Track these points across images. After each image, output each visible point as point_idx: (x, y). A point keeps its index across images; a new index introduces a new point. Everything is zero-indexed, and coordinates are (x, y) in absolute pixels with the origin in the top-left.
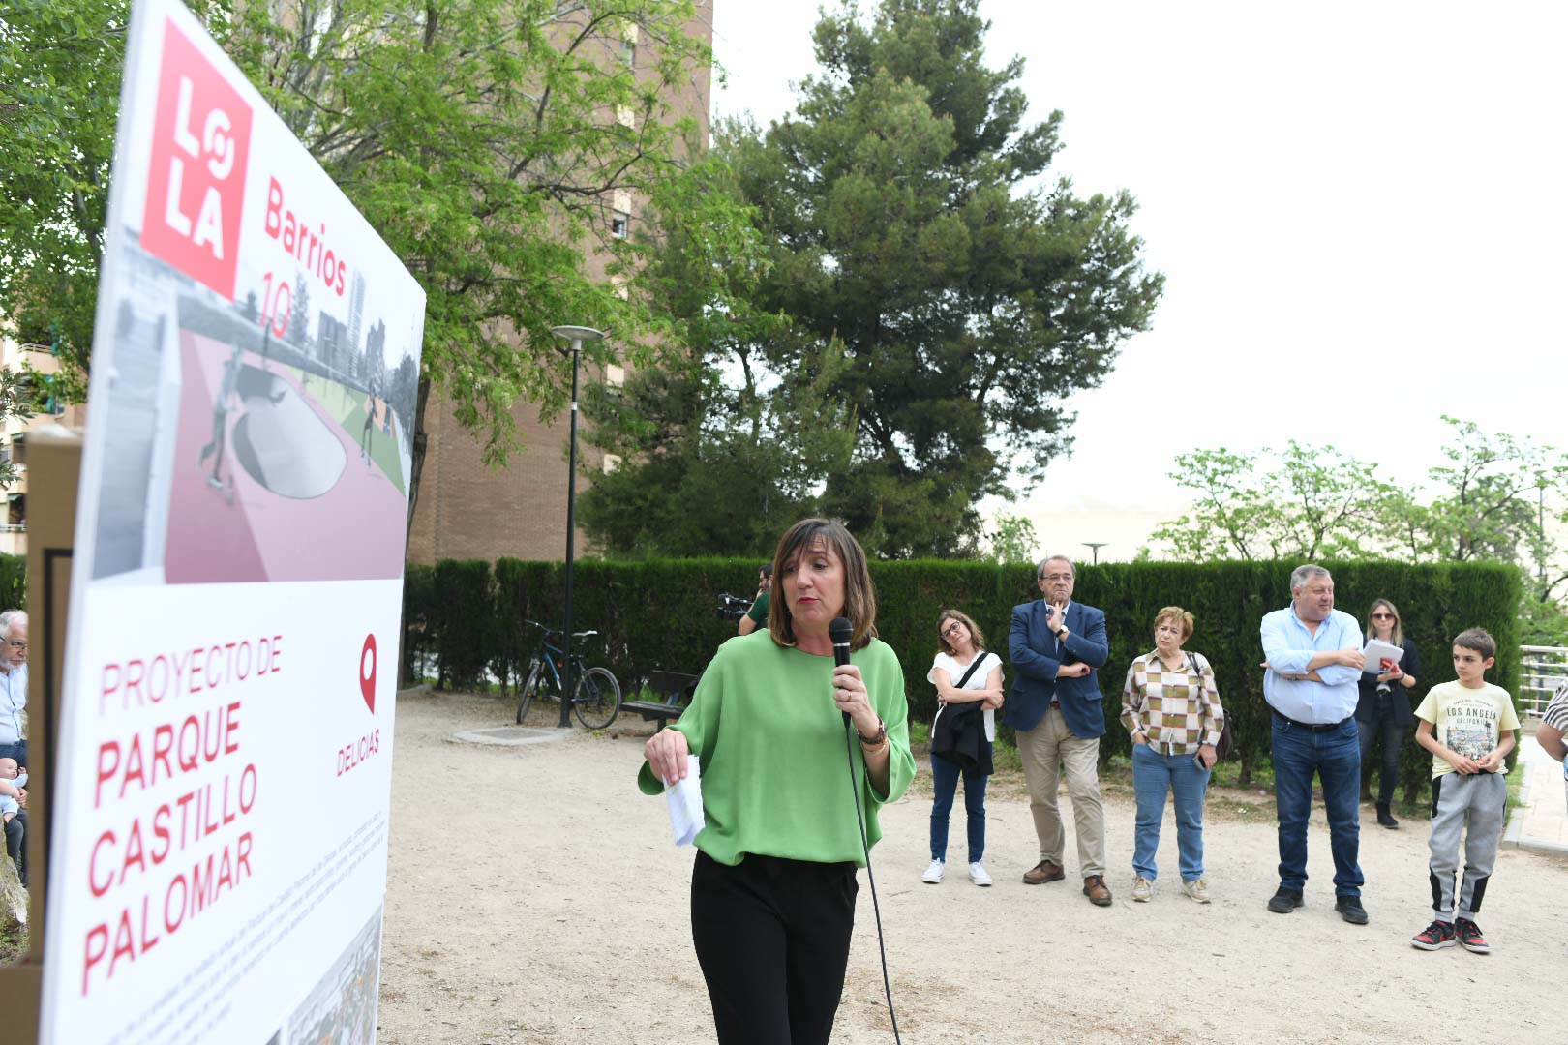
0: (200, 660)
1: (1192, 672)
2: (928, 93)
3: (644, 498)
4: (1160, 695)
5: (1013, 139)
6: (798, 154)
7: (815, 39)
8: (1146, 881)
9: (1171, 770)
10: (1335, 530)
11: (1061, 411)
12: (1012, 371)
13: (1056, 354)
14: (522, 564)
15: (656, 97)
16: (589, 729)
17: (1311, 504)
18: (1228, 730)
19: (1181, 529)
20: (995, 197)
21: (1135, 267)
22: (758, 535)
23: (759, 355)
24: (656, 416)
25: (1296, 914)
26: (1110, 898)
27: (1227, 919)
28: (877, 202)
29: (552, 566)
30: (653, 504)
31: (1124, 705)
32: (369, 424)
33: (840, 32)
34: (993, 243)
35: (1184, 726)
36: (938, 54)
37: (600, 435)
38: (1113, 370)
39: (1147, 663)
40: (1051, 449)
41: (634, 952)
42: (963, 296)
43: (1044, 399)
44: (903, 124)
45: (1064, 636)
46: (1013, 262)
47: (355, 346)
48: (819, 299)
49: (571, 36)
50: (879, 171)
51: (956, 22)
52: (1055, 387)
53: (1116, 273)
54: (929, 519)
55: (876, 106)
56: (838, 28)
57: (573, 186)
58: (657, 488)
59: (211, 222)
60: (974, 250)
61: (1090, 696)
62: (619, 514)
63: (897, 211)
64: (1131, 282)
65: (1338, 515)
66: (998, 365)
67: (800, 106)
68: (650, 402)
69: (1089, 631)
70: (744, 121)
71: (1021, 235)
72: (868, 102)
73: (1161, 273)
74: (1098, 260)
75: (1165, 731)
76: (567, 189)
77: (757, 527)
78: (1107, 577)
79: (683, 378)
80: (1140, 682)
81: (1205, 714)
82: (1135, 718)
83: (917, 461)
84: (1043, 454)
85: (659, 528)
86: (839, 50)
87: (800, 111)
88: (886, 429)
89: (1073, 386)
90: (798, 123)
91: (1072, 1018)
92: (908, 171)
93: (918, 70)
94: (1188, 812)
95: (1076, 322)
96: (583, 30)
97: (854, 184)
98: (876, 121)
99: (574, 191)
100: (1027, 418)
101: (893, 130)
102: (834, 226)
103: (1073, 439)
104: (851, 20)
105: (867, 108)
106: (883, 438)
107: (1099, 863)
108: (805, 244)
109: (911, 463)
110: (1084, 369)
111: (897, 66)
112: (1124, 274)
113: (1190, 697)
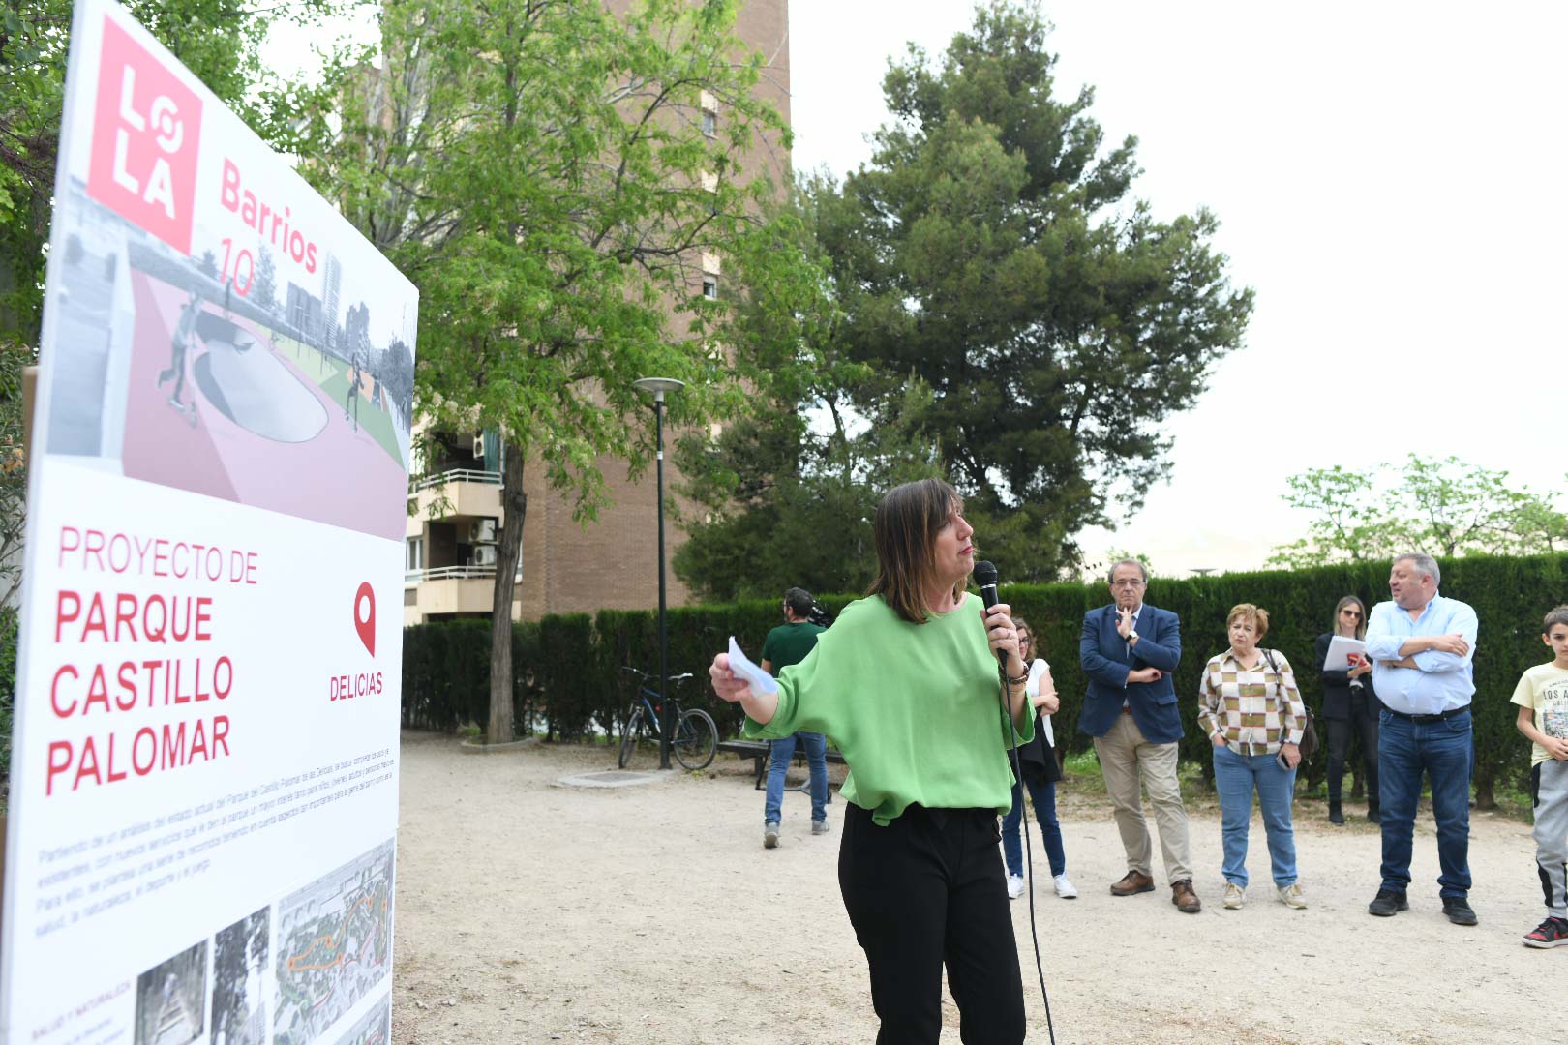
0: (163, 550)
1: (1269, 670)
2: (998, 130)
3: (742, 548)
4: (1237, 695)
5: (1089, 170)
6: (876, 203)
7: (885, 90)
8: (1236, 887)
9: (1254, 772)
10: (1466, 544)
11: (1157, 436)
12: (1103, 399)
13: (1147, 378)
14: (620, 615)
15: (728, 157)
16: (689, 770)
17: (1438, 519)
18: (1312, 727)
19: (1299, 552)
20: (1073, 228)
21: (1221, 284)
22: (854, 576)
23: (846, 401)
24: (749, 467)
25: (1400, 917)
26: (1198, 903)
27: (1323, 923)
28: (953, 240)
29: (649, 614)
30: (751, 553)
31: (1201, 707)
32: (353, 392)
33: (909, 80)
34: (1074, 272)
35: (1263, 725)
36: (1006, 92)
37: (695, 490)
38: (1206, 389)
39: (1222, 663)
40: (1149, 476)
41: (708, 960)
42: (1048, 327)
43: (1138, 424)
44: (974, 165)
45: (1133, 642)
46: (1095, 289)
47: (333, 320)
48: (902, 341)
49: (644, 107)
50: (953, 211)
51: (1023, 60)
52: (1148, 412)
53: (1202, 292)
54: (1025, 552)
55: (949, 149)
56: (907, 76)
57: (652, 247)
58: (752, 536)
59: (161, 186)
60: (1053, 282)
61: (1162, 701)
62: (718, 565)
63: (975, 250)
64: (1220, 300)
65: (1468, 528)
66: (1089, 393)
67: (875, 156)
68: (743, 453)
69: (1160, 634)
70: (821, 174)
71: (1101, 263)
72: (940, 145)
73: (1250, 288)
74: (1183, 280)
75: (1244, 731)
76: (646, 251)
77: (852, 569)
78: (1196, 591)
79: (771, 427)
80: (1215, 682)
81: (1285, 711)
82: (1213, 719)
83: (1013, 497)
84: (1142, 481)
85: (756, 576)
86: (909, 98)
87: (875, 161)
88: (979, 466)
89: (1167, 409)
90: (873, 172)
91: (1144, 1014)
92: (984, 208)
93: (988, 109)
94: (1275, 814)
95: (1165, 344)
96: (655, 99)
97: (932, 226)
98: (948, 163)
99: (654, 252)
100: (1123, 445)
101: (965, 170)
102: (914, 268)
103: (1172, 464)
104: (919, 67)
105: (939, 151)
106: (978, 475)
107: (1187, 867)
108: (886, 289)
109: (1007, 498)
110: (1178, 390)
111: (966, 108)
112: (1211, 293)
113: (1267, 696)
